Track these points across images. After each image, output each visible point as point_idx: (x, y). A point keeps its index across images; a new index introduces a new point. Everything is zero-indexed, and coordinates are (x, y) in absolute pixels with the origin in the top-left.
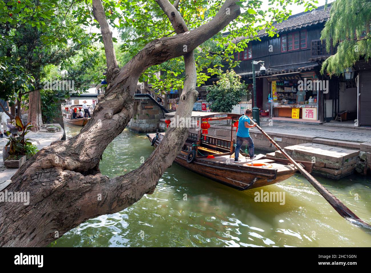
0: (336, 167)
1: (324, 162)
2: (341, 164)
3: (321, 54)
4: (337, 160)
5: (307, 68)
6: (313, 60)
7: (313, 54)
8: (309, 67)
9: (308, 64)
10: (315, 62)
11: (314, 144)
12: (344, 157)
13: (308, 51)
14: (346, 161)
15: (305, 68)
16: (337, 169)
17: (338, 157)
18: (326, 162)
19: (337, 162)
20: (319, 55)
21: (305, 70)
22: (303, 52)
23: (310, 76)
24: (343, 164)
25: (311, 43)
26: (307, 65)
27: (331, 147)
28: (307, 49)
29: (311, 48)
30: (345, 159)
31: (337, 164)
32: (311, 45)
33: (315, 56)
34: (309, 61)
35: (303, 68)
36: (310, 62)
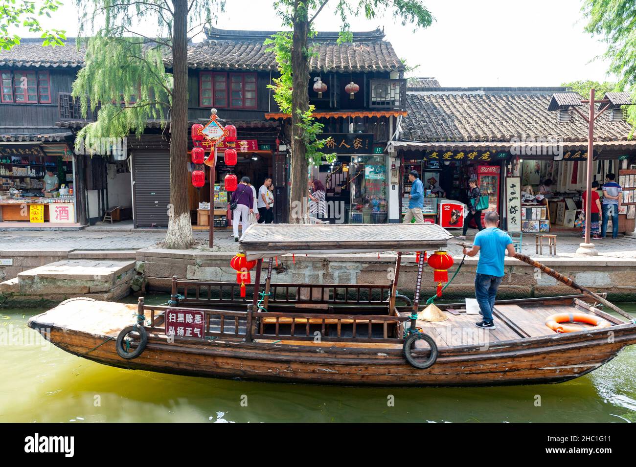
0: (105, 290)
1: (88, 286)
2: (112, 283)
3: (76, 117)
4: (106, 279)
5: (54, 137)
6: (62, 125)
7: (62, 115)
8: (57, 137)
9: (55, 130)
10: (67, 129)
11: (72, 261)
12: (115, 273)
13: (53, 108)
14: (119, 277)
15: (50, 137)
16: (106, 292)
17: (107, 274)
18: (90, 284)
19: (106, 282)
20: (72, 118)
21: (51, 140)
22: (44, 108)
23: (60, 151)
24: (114, 283)
25: (58, 96)
26: (53, 132)
27: (97, 262)
28: (52, 104)
29: (58, 105)
30: (117, 275)
31: (107, 285)
32: (59, 99)
33: (66, 119)
34: (56, 125)
35: (46, 136)
36: (57, 127)
